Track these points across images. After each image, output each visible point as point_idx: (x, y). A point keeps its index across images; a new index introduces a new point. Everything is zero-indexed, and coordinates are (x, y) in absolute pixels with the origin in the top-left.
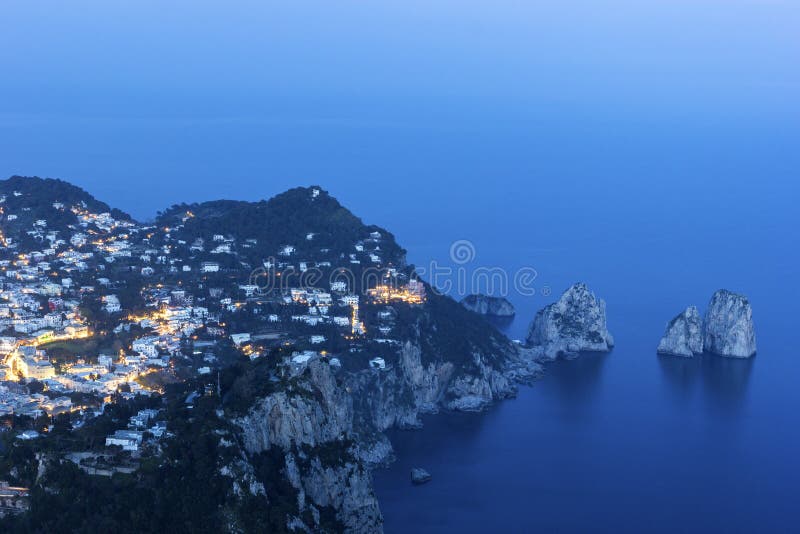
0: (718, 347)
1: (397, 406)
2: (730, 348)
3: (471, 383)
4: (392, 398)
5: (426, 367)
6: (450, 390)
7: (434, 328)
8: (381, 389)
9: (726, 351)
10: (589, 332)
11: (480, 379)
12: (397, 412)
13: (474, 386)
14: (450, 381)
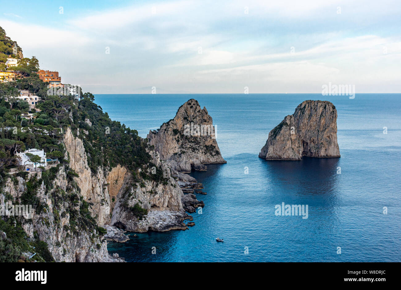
0: (313, 151)
1: (77, 234)
2: (326, 150)
3: (153, 192)
4: (65, 221)
5: (94, 172)
6: (131, 203)
7: (88, 122)
8: (49, 203)
9: (322, 153)
10: (206, 146)
11: (165, 184)
12: (79, 245)
13: (157, 196)
14: (127, 190)
